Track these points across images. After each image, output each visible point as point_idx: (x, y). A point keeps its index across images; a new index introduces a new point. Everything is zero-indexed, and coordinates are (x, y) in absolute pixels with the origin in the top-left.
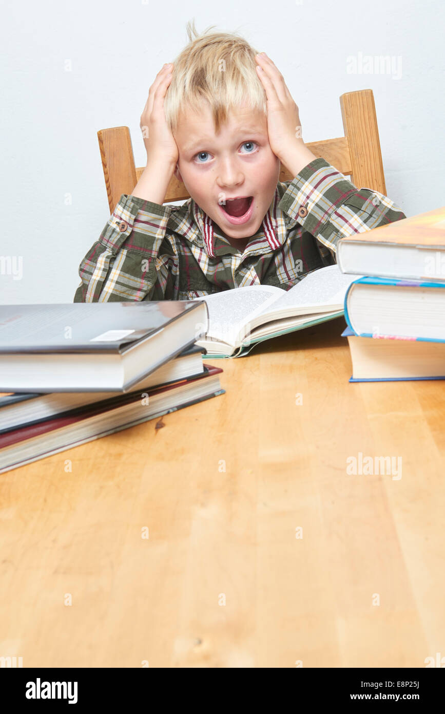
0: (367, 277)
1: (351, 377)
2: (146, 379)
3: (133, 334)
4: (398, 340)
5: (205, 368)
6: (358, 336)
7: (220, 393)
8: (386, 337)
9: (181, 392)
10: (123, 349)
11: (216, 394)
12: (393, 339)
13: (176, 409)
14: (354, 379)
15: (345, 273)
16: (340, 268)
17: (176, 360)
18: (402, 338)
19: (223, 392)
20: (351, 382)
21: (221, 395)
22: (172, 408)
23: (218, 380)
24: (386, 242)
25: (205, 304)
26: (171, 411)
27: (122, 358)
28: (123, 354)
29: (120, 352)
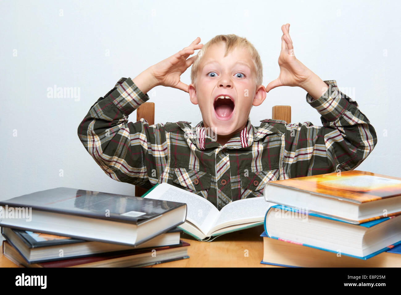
0: (279, 205)
1: (261, 260)
2: (148, 242)
3: (145, 215)
4: (292, 243)
5: (180, 242)
6: (269, 237)
7: (186, 257)
8: (285, 240)
9: (165, 253)
10: (139, 222)
11: (184, 258)
12: (289, 242)
13: (160, 262)
14: (264, 262)
15: (267, 201)
16: (265, 198)
17: (165, 234)
18: (295, 242)
19: (188, 257)
20: (261, 263)
21: (187, 258)
22: (158, 262)
23: (186, 250)
24: (293, 187)
25: (186, 206)
26: (158, 263)
27: (138, 227)
28: (139, 225)
29: (137, 223)
